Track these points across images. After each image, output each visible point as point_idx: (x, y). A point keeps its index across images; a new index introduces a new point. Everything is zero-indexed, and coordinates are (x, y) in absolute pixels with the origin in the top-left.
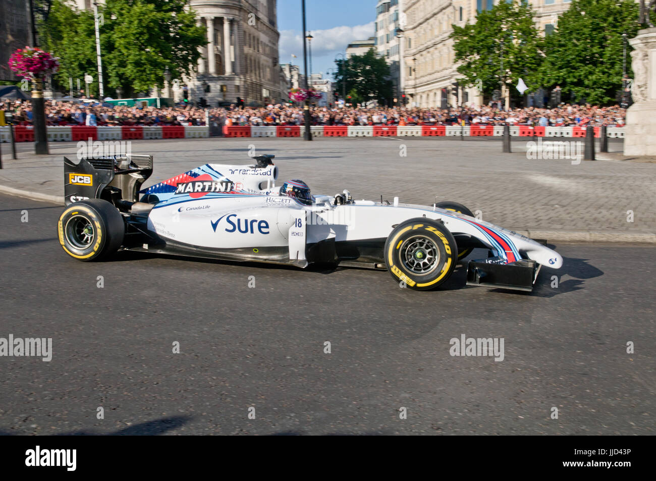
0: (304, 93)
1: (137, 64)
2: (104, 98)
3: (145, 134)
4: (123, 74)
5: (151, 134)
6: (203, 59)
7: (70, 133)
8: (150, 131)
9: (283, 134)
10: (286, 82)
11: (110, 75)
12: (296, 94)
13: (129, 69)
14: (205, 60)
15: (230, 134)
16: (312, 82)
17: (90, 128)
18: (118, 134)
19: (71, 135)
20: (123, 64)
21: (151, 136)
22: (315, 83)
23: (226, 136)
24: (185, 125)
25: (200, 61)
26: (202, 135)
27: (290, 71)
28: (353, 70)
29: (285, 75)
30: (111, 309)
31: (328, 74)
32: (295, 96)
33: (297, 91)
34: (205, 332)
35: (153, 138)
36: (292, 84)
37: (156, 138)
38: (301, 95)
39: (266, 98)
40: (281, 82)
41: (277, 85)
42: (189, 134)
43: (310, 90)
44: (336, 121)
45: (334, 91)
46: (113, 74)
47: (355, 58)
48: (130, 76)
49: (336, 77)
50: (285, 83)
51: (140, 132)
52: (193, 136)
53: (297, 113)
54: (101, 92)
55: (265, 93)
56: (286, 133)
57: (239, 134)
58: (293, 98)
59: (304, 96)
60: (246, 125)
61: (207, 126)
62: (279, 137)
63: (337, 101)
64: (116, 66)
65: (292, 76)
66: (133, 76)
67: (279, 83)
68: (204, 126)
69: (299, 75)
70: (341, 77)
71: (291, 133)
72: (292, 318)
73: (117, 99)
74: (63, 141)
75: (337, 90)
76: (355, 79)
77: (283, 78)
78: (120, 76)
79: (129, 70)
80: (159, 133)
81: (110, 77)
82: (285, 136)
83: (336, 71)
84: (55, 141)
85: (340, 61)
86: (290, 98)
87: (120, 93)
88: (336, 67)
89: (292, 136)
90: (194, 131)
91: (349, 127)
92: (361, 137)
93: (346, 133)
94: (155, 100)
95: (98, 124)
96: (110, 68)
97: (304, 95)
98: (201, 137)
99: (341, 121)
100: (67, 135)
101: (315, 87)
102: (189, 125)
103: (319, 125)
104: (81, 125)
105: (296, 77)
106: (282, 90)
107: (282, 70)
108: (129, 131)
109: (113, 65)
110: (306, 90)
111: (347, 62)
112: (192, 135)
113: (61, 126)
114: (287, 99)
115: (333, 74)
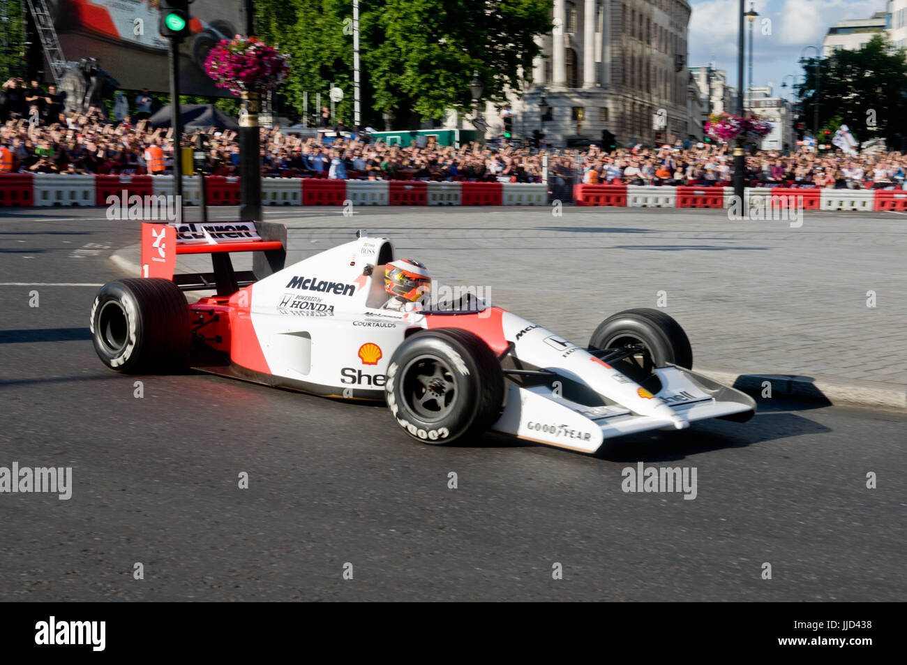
0: (734, 123)
1: (423, 67)
2: (361, 128)
3: (430, 196)
4: (398, 85)
5: (442, 195)
6: (543, 57)
7: (299, 191)
8: (438, 190)
9: (689, 202)
10: (700, 103)
11: (375, 87)
12: (719, 126)
13: (408, 76)
14: (545, 60)
15: (587, 199)
16: (750, 102)
17: (333, 183)
18: (382, 195)
19: (300, 196)
20: (398, 68)
21: (442, 199)
22: (758, 105)
23: (579, 204)
24: (504, 180)
25: (537, 61)
26: (534, 200)
27: (709, 81)
28: (837, 78)
29: (698, 88)
30: (361, 517)
31: (784, 86)
32: (716, 129)
33: (722, 120)
34: (533, 575)
35: (444, 203)
36: (711, 106)
37: (450, 205)
38: (728, 127)
39: (660, 134)
40: (689, 103)
41: (680, 107)
42: (511, 197)
43: (748, 117)
44: (798, 179)
45: (795, 121)
46: (380, 85)
47: (843, 56)
48: (410, 91)
49: (801, 94)
50: (696, 104)
51: (422, 192)
52: (519, 202)
53: (717, 163)
54: (357, 117)
55: (659, 122)
56: (695, 200)
57: (602, 200)
58: (711, 132)
59: (734, 130)
60: (618, 184)
61: (545, 183)
62: (682, 207)
63: (801, 139)
64: (385, 72)
65: (711, 91)
66: (415, 90)
67: (685, 105)
68: (539, 184)
69: (726, 89)
70: (810, 93)
71: (705, 201)
72: (703, 562)
73: (384, 130)
74: (287, 204)
75: (801, 119)
76: (839, 96)
77: (694, 94)
78: (393, 89)
79: (409, 79)
80: (456, 195)
81: (374, 91)
82: (694, 207)
83: (801, 80)
84: (273, 204)
85: (811, 61)
86: (707, 133)
87: (389, 120)
88: (803, 72)
89: (707, 207)
90: (520, 193)
91: (823, 190)
92: (847, 211)
93: (816, 204)
94: (451, 133)
95: (350, 176)
96: (376, 74)
97: (734, 127)
98: (531, 205)
99: (808, 179)
100: (295, 195)
101: (757, 111)
102: (511, 181)
103: (762, 186)
104: (320, 176)
105: (719, 93)
106: (691, 118)
107: (691, 79)
108: (405, 189)
109: (381, 69)
110: (739, 118)
111: (825, 62)
112: (515, 200)
113: (285, 179)
114: (699, 135)
115: (795, 87)
